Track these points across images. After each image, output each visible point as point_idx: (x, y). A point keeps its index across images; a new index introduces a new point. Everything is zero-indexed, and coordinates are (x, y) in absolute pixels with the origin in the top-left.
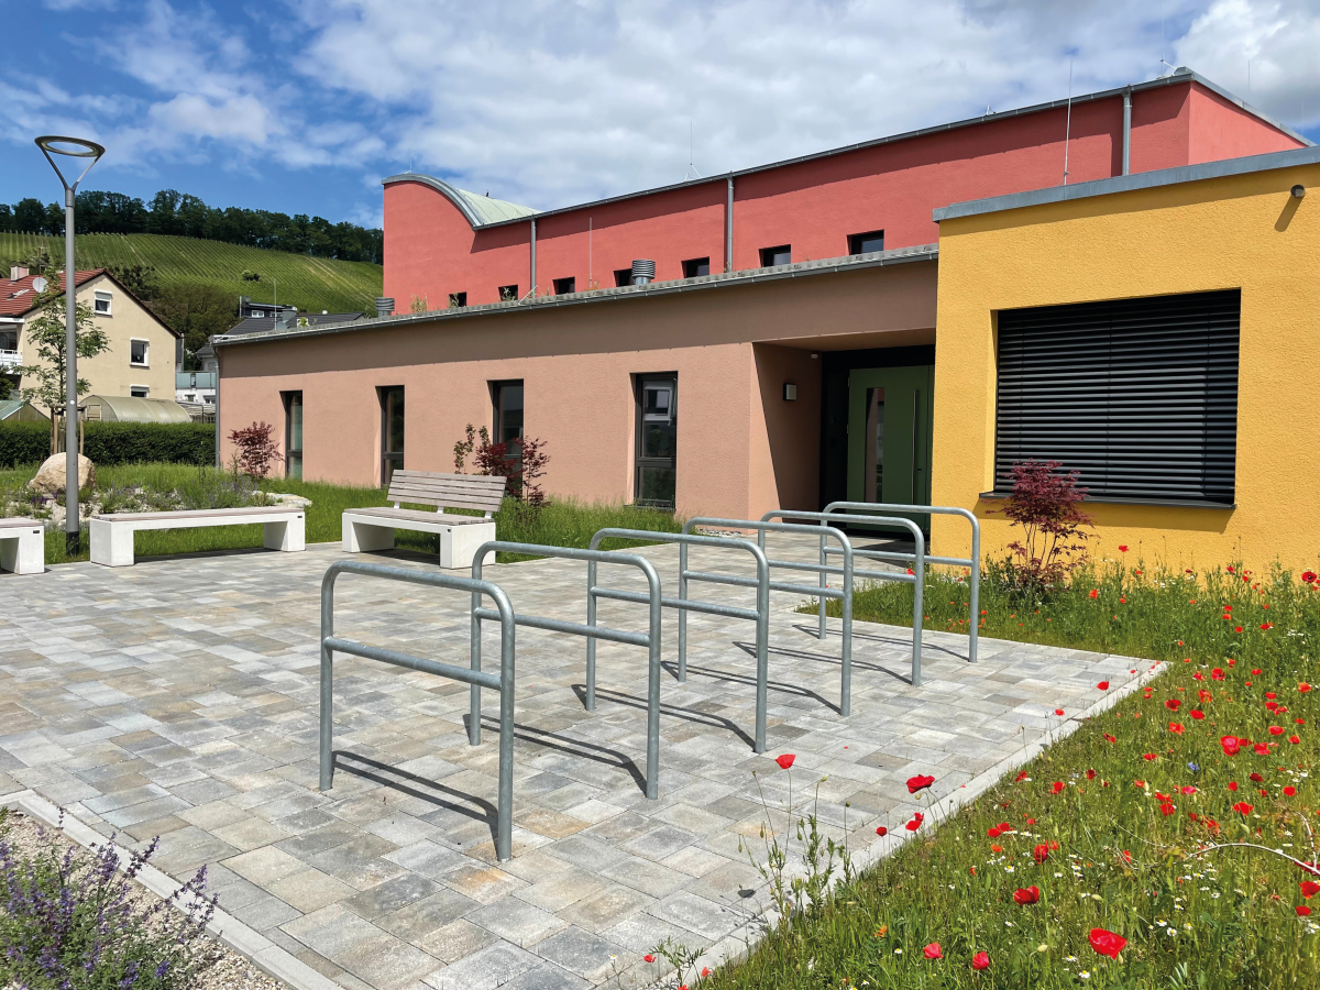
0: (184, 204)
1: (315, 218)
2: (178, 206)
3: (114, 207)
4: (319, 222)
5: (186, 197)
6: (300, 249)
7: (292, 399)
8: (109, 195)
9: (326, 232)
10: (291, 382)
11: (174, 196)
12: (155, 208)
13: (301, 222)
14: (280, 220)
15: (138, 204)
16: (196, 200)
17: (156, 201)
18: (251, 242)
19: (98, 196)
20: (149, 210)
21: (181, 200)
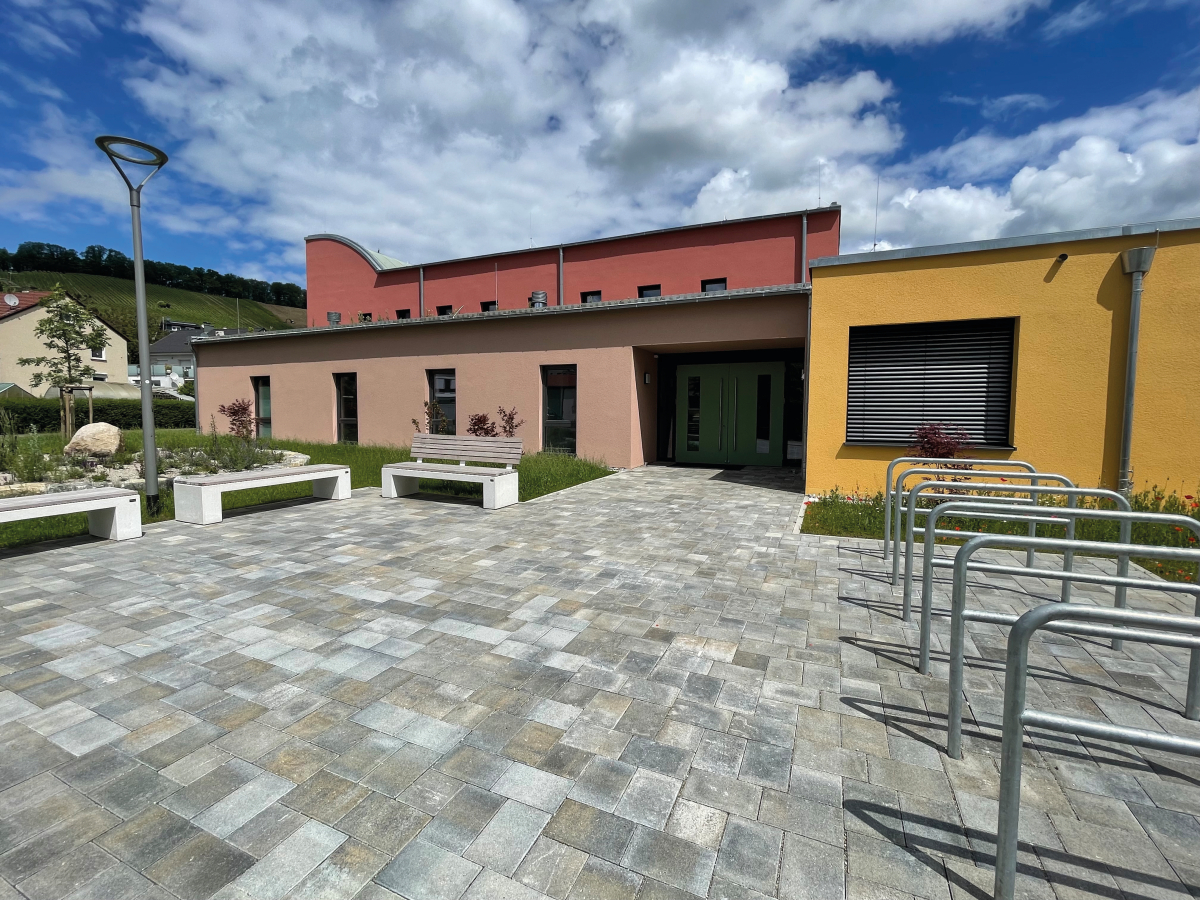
0: (110, 256)
1: (209, 270)
2: (105, 257)
3: (53, 254)
4: (212, 274)
5: (111, 251)
6: (199, 289)
7: (261, 383)
8: (48, 245)
9: (216, 279)
10: (260, 370)
11: (102, 250)
12: (86, 257)
13: (199, 272)
14: (184, 270)
15: (72, 253)
16: (119, 253)
17: (87, 252)
18: (163, 283)
19: (40, 246)
20: (82, 258)
21: (108, 253)
